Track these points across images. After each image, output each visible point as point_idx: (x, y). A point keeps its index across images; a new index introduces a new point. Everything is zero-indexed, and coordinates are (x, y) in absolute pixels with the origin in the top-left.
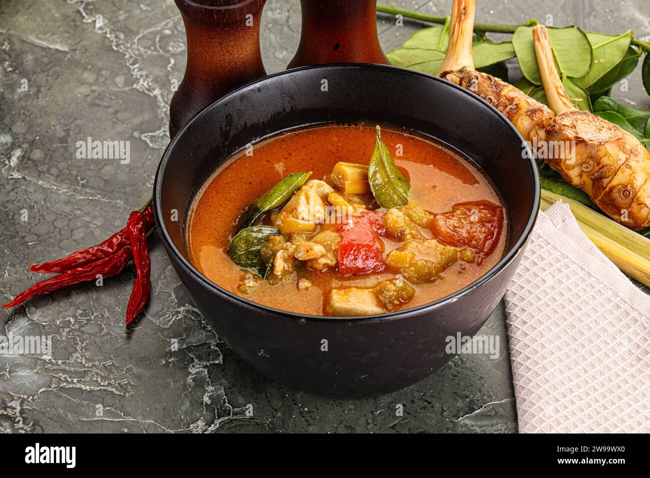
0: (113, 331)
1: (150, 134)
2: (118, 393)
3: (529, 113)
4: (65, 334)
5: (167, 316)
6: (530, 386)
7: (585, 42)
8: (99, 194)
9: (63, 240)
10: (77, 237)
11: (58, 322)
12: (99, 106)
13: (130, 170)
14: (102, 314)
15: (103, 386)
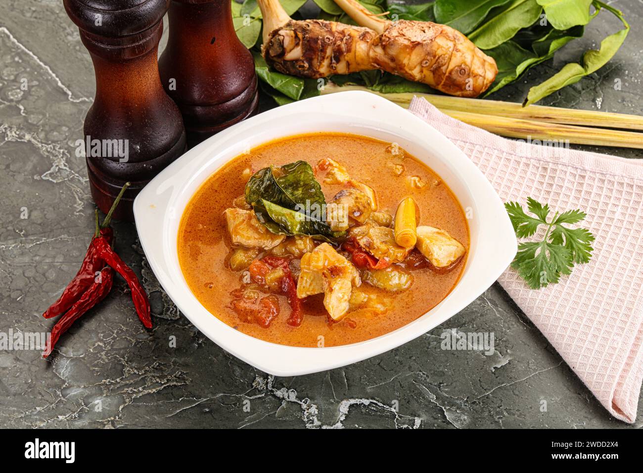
0: (140, 339)
1: (47, 173)
2: (179, 384)
3: (361, 38)
4: (104, 357)
5: (171, 309)
8: (42, 237)
9: (42, 285)
10: (51, 278)
11: (91, 350)
13: (54, 207)
14: (120, 330)
15: (165, 383)
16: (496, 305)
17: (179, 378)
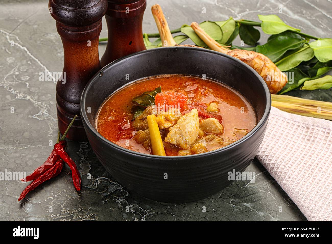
0: (73, 197)
1: (36, 115)
2: (91, 220)
4: (52, 204)
5: (93, 184)
6: (272, 162)
7: (216, 25)
8: (28, 145)
9: (24, 167)
10: (30, 164)
11: (45, 200)
13: (37, 131)
14: (63, 191)
15: (83, 219)
16: (273, 193)
17: (92, 217)
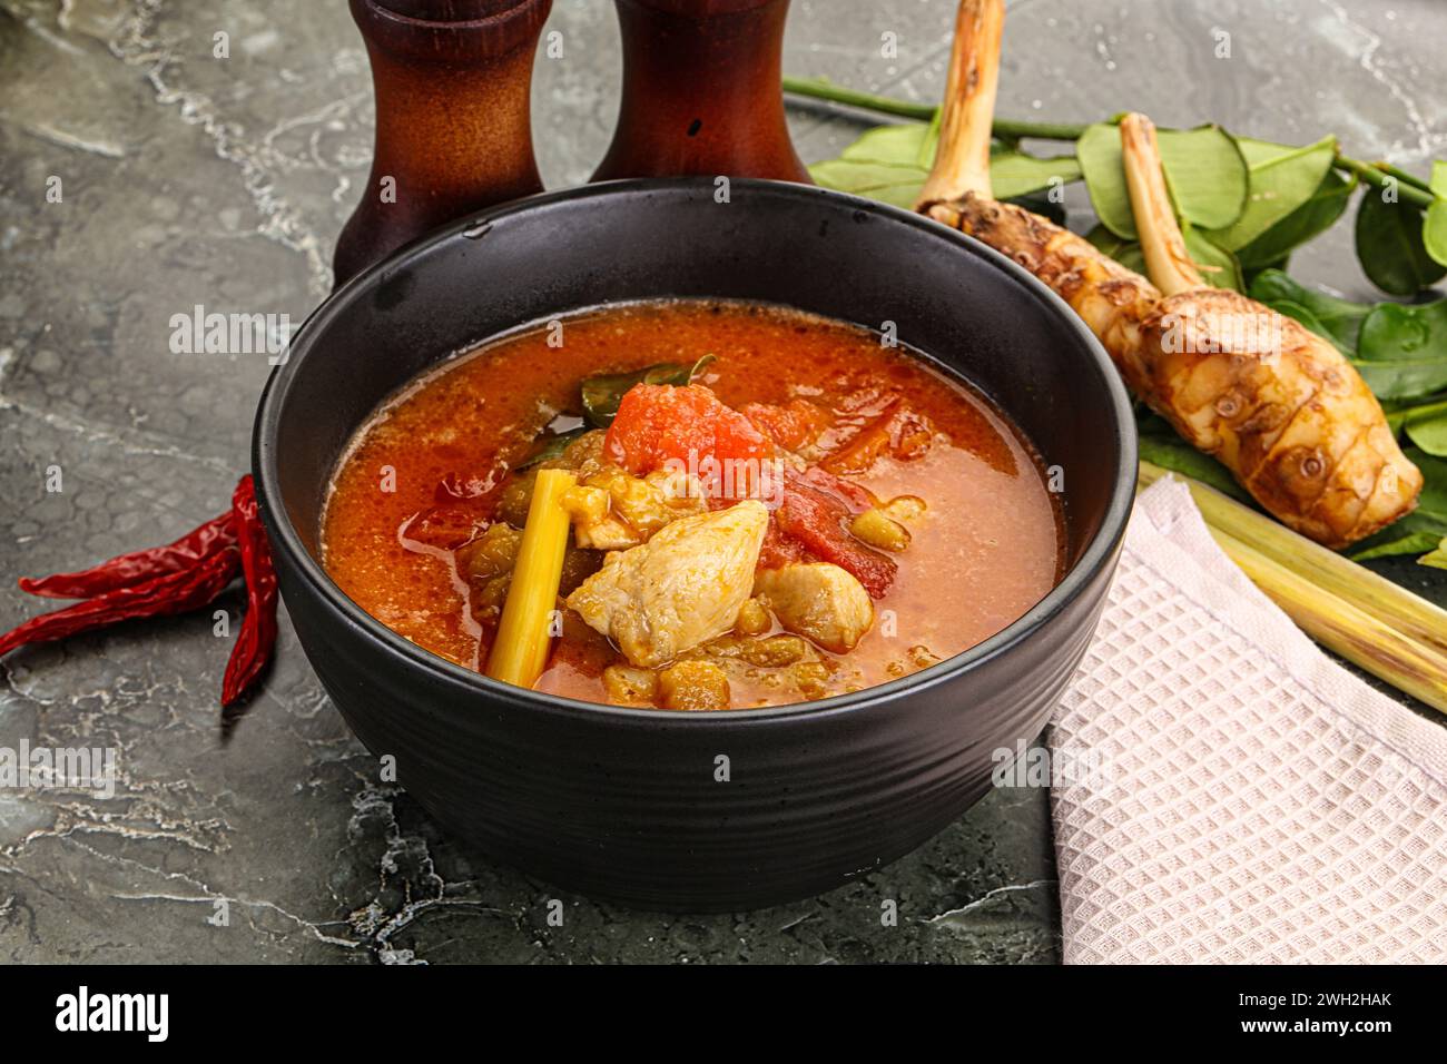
0: (191, 721)
2: (197, 845)
3: (1105, 291)
4: (88, 723)
5: (310, 694)
6: (1091, 849)
7: (1235, 156)
8: (173, 444)
9: (93, 534)
10: (123, 528)
11: (75, 700)
12: (182, 266)
14: (170, 686)
15: (167, 830)
17: (206, 832)
